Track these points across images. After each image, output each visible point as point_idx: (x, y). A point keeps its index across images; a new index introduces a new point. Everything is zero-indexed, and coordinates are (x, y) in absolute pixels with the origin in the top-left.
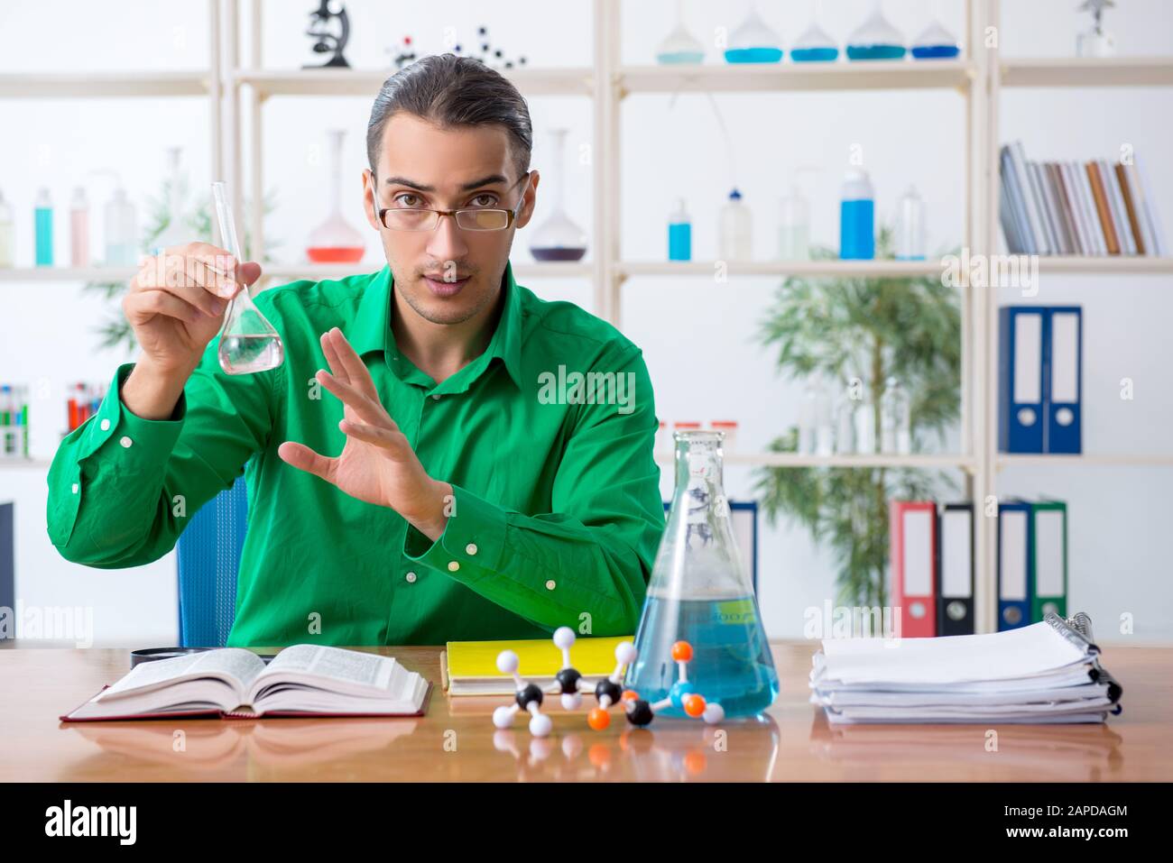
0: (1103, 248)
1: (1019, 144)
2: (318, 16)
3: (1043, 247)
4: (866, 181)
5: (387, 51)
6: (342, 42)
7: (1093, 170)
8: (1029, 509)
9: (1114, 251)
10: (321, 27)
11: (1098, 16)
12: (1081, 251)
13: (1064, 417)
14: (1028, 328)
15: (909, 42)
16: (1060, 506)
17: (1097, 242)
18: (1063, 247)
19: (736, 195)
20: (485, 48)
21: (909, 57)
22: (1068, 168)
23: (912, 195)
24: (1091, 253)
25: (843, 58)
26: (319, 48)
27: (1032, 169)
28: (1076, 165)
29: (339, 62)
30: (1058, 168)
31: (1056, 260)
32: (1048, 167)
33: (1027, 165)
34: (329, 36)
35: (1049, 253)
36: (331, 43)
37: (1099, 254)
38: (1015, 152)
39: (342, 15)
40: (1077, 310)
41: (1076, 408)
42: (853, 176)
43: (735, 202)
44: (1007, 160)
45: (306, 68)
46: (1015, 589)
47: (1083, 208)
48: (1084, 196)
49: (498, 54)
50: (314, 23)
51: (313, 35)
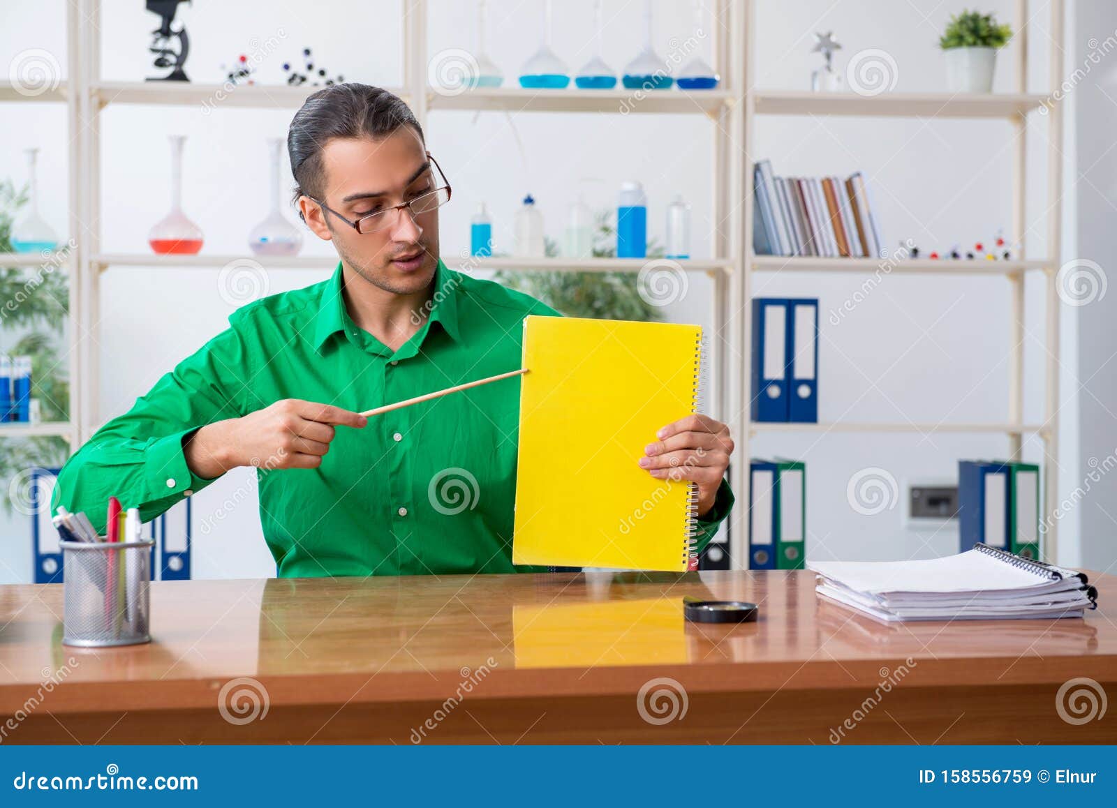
0: (836, 252)
1: (768, 162)
2: (159, 35)
3: (787, 250)
4: (639, 191)
5: (223, 67)
6: (182, 58)
7: (828, 184)
8: (774, 468)
9: (845, 254)
10: (161, 44)
11: (828, 56)
12: (818, 254)
13: (804, 392)
14: (775, 317)
15: (676, 74)
16: (800, 466)
17: (830, 246)
18: (803, 251)
19: (529, 200)
20: (310, 67)
21: (675, 87)
22: (807, 182)
23: (678, 203)
24: (826, 255)
25: (620, 86)
26: (160, 63)
27: (778, 183)
28: (813, 180)
29: (179, 76)
30: (799, 183)
31: (796, 260)
32: (790, 181)
33: (774, 179)
34: (171, 52)
35: (792, 255)
36: (172, 59)
37: (832, 256)
38: (764, 168)
39: (182, 34)
40: (814, 302)
41: (813, 384)
42: (629, 186)
43: (529, 206)
44: (758, 175)
45: (148, 80)
46: (763, 536)
47: (819, 217)
48: (821, 208)
49: (322, 73)
50: (156, 40)
51: (154, 51)
